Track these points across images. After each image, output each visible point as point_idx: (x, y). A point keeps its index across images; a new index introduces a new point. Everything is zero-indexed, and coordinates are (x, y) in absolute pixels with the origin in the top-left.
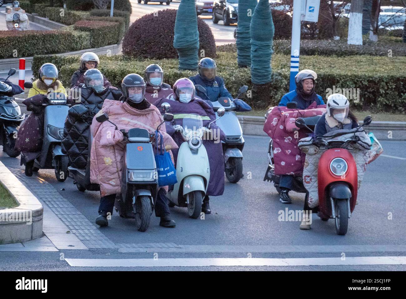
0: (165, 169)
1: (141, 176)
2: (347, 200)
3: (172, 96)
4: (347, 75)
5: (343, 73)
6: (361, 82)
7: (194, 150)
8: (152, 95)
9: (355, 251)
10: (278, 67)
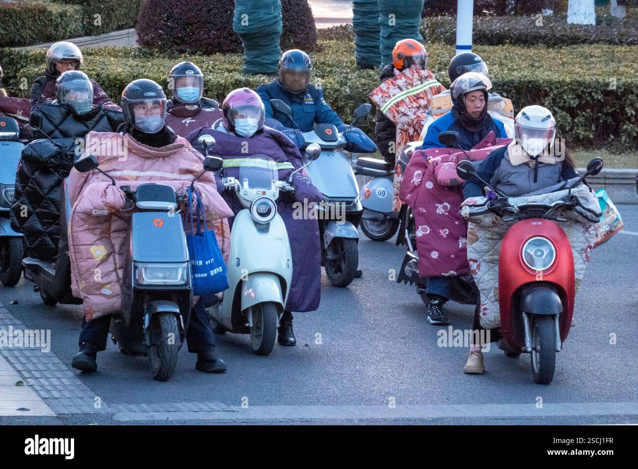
0: (207, 263)
1: (160, 275)
2: (553, 317)
3: (221, 124)
4: (563, 81)
5: (555, 77)
6: (590, 94)
7: (261, 224)
8: (183, 122)
9: (566, 414)
10: (434, 68)
